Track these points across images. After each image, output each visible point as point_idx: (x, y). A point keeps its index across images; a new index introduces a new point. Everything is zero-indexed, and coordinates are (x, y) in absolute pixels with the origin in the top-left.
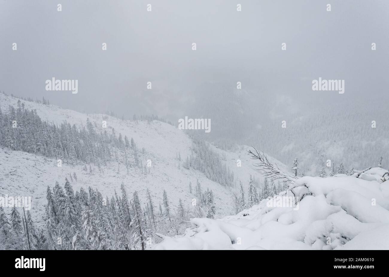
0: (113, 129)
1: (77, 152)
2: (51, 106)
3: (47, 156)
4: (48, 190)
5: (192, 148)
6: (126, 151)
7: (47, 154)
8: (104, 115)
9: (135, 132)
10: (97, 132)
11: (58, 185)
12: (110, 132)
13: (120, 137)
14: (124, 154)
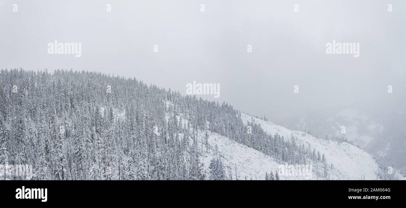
0: (309, 144)
1: (283, 155)
2: (269, 122)
3: (265, 154)
4: (267, 174)
5: (377, 173)
6: (318, 163)
7: (266, 153)
8: (303, 133)
9: (327, 149)
10: (297, 144)
11: (272, 173)
12: (306, 146)
13: (314, 152)
14: (316, 165)
